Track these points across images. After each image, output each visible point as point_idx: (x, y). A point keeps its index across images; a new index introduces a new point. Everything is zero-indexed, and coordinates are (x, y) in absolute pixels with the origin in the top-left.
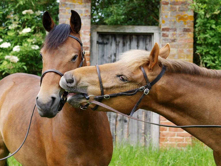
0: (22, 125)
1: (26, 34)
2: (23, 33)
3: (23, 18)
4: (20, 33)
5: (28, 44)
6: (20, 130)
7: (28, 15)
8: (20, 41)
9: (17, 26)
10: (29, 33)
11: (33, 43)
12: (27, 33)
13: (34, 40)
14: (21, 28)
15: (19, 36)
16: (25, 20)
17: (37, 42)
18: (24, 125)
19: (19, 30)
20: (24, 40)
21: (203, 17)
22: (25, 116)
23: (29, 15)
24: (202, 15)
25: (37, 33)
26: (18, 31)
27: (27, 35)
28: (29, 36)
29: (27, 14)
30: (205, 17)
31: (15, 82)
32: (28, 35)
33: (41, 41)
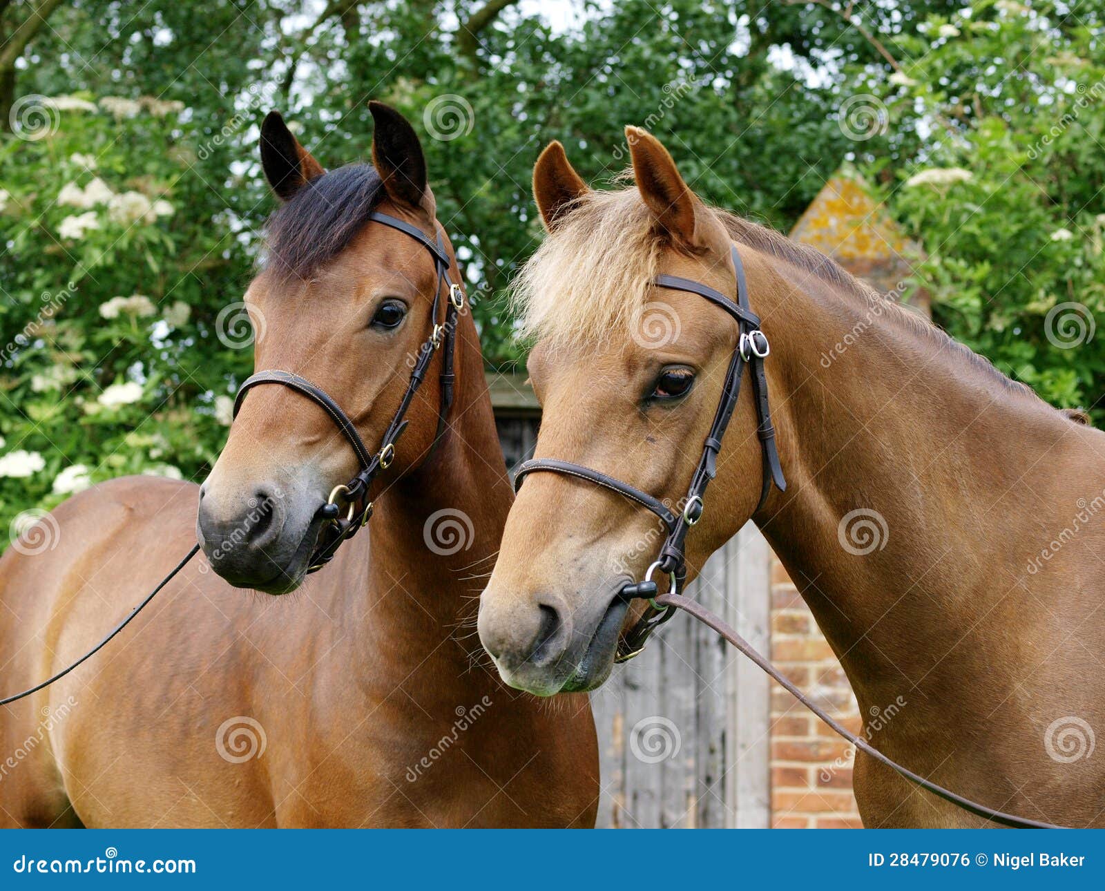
0: (169, 684)
1: (117, 414)
2: (104, 409)
3: (102, 335)
4: (91, 408)
5: (130, 459)
6: (158, 709)
7: (129, 323)
8: (87, 448)
9: (71, 375)
10: (133, 404)
11: (154, 454)
12: (126, 406)
13: (158, 442)
14: (95, 387)
15: (82, 421)
16: (117, 343)
17: (173, 451)
18: (177, 683)
19: (86, 397)
20: (107, 445)
21: (974, 325)
22: (185, 641)
23: (134, 322)
24: (971, 313)
25: (171, 409)
26: (79, 400)
27: (123, 418)
28: (134, 421)
29: (123, 316)
30: (987, 327)
31: (131, 510)
32: (130, 418)
33: (190, 445)
